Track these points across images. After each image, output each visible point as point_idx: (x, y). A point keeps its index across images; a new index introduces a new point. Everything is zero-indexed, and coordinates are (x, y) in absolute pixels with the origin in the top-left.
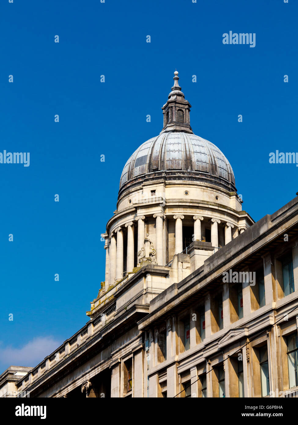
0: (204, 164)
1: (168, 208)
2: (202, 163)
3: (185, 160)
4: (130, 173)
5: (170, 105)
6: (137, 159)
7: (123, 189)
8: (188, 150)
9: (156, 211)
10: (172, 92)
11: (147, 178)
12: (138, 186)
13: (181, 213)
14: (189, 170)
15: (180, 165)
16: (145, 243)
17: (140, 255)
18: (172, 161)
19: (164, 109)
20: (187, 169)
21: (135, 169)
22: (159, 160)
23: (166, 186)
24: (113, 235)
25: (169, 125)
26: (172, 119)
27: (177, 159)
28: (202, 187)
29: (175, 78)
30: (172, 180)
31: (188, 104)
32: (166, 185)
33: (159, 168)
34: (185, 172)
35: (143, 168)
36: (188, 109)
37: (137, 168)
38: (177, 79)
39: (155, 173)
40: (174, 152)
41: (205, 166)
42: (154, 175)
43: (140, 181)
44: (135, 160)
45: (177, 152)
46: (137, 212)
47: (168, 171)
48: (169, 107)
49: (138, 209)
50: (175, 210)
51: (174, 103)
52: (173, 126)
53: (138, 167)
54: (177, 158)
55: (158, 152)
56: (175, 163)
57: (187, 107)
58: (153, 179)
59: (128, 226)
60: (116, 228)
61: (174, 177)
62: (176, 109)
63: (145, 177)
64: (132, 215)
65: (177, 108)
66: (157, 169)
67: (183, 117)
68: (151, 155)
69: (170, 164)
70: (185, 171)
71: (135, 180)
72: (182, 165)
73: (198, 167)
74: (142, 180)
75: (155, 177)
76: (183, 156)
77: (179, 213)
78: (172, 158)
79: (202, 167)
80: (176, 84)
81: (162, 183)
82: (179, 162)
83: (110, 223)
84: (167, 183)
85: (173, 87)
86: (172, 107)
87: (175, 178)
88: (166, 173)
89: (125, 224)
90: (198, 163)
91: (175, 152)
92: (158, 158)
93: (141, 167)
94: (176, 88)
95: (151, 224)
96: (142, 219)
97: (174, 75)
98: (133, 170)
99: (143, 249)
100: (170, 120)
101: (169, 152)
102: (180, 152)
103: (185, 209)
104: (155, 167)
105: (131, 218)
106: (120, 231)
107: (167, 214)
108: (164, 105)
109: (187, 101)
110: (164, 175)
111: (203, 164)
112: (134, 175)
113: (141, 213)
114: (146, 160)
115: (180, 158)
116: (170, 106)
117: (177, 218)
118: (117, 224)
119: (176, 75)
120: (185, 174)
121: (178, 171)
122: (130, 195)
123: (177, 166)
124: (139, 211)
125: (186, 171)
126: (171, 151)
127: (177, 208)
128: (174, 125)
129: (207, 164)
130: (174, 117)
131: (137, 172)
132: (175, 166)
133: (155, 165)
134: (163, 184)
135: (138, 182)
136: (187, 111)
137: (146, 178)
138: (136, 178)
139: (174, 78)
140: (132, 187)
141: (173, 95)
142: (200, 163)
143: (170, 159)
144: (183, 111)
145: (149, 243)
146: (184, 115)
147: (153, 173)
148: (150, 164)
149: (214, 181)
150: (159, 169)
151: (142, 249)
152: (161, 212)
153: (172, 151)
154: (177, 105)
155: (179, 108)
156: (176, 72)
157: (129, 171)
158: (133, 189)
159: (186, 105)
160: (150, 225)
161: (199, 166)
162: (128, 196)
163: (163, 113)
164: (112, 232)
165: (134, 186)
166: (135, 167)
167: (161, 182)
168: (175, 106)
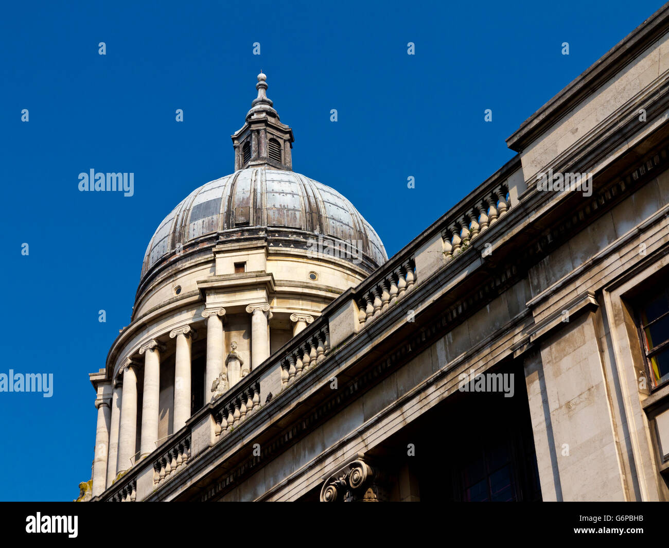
0: (346, 228)
1: (278, 298)
2: (341, 224)
3: (308, 210)
4: (177, 234)
5: (254, 127)
6: (194, 208)
7: (157, 270)
8: (311, 194)
9: (254, 299)
10: (257, 107)
11: (222, 238)
12: (200, 256)
13: (307, 310)
14: (316, 232)
15: (298, 220)
16: (227, 365)
17: (217, 388)
18: (282, 209)
19: (238, 138)
20: (312, 230)
21: (192, 225)
22: (251, 206)
23: (268, 256)
24: (130, 364)
25: (253, 163)
26: (259, 153)
27: (289, 207)
28: (345, 271)
29: (260, 85)
30: (281, 246)
31: (290, 133)
32: (268, 254)
33: (251, 221)
34: (309, 235)
35: (213, 221)
36: (289, 140)
37: (196, 222)
38: (265, 87)
39: (243, 231)
40: (282, 194)
41: (348, 232)
42: (240, 234)
43: (206, 246)
44: (189, 210)
45: (288, 195)
46: (205, 301)
47: (271, 229)
48: (252, 131)
49: (209, 295)
50: (293, 304)
51: (264, 124)
52: (261, 164)
53: (200, 221)
54: (291, 207)
55: (247, 191)
56: (288, 216)
57: (287, 136)
58: (238, 241)
59: (176, 336)
60: (142, 344)
61: (286, 241)
62: (266, 137)
63: (217, 238)
64: (188, 312)
65: (270, 136)
66: (247, 224)
67: (280, 154)
68: (230, 197)
69: (277, 215)
70: (308, 232)
71: (192, 245)
72: (300, 221)
73: (335, 230)
74: (209, 245)
75: (243, 237)
76: (303, 205)
77: (302, 309)
78: (281, 205)
79: (342, 232)
80: (261, 94)
81: (262, 247)
82: (295, 214)
83: (123, 339)
84: (271, 252)
85: (255, 100)
86: (258, 131)
87: (287, 243)
88: (267, 231)
89: (169, 332)
90: (333, 223)
91: (284, 194)
92: (248, 203)
93: (206, 220)
94: (263, 102)
95: (236, 330)
96: (218, 315)
97: (258, 80)
98: (187, 227)
99: (224, 376)
100: (254, 155)
101: (273, 194)
102: (295, 196)
103: (314, 304)
104: (241, 220)
105: (186, 319)
106: (153, 349)
107: (275, 310)
108: (237, 133)
109: (287, 126)
110: (262, 234)
111: (344, 226)
112: (188, 237)
113: (217, 303)
114: (218, 207)
115: (298, 207)
116: (254, 129)
117: (298, 321)
118: (146, 336)
119: (262, 80)
120: (308, 237)
121: (294, 230)
122: (179, 276)
123: (291, 220)
124: (211, 299)
125: (311, 233)
126: (277, 192)
127: (299, 299)
128: (265, 164)
129: (352, 230)
130: (263, 150)
131: (196, 230)
132: (286, 220)
133: (242, 215)
134: (263, 251)
135: (199, 250)
136: (288, 144)
137: (219, 240)
138: (196, 242)
139: (258, 84)
140: (184, 261)
141: (259, 112)
142: (338, 224)
143: (274, 206)
144: (279, 144)
145: (238, 363)
146: (282, 152)
147: (238, 231)
148: (229, 214)
149: (367, 265)
150: (250, 225)
151: (220, 375)
152: (264, 300)
153: (280, 193)
154: (269, 129)
155: (272, 137)
156: (262, 75)
157: (174, 232)
158: (187, 264)
159: (286, 133)
160: (234, 334)
161: (337, 230)
162: (172, 280)
163: (235, 147)
164: (128, 356)
165: (189, 258)
166: (190, 221)
167: (259, 245)
168: (265, 130)
